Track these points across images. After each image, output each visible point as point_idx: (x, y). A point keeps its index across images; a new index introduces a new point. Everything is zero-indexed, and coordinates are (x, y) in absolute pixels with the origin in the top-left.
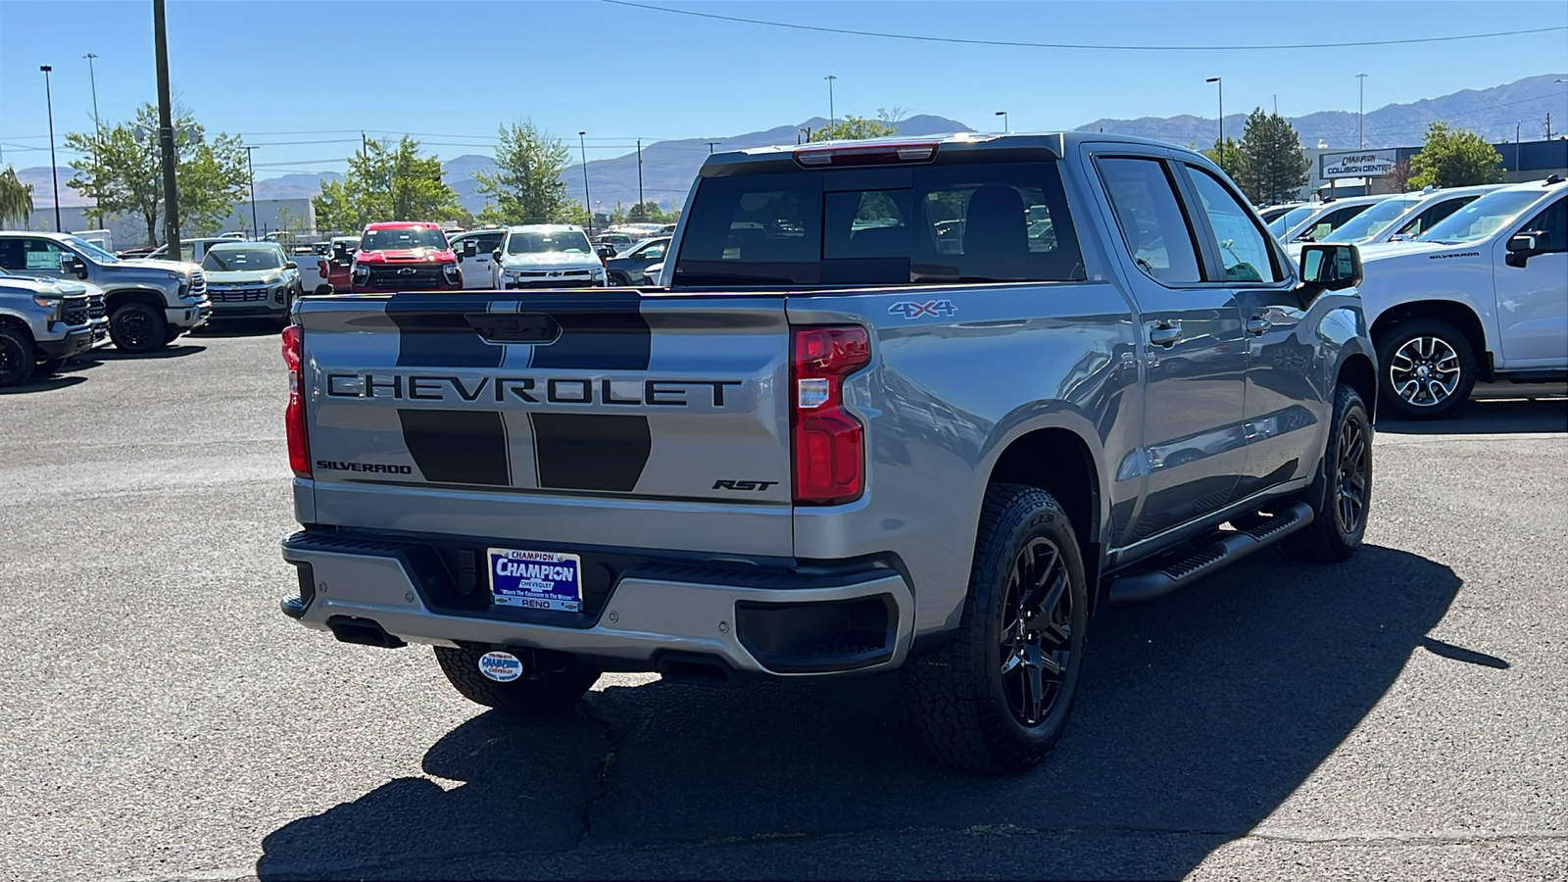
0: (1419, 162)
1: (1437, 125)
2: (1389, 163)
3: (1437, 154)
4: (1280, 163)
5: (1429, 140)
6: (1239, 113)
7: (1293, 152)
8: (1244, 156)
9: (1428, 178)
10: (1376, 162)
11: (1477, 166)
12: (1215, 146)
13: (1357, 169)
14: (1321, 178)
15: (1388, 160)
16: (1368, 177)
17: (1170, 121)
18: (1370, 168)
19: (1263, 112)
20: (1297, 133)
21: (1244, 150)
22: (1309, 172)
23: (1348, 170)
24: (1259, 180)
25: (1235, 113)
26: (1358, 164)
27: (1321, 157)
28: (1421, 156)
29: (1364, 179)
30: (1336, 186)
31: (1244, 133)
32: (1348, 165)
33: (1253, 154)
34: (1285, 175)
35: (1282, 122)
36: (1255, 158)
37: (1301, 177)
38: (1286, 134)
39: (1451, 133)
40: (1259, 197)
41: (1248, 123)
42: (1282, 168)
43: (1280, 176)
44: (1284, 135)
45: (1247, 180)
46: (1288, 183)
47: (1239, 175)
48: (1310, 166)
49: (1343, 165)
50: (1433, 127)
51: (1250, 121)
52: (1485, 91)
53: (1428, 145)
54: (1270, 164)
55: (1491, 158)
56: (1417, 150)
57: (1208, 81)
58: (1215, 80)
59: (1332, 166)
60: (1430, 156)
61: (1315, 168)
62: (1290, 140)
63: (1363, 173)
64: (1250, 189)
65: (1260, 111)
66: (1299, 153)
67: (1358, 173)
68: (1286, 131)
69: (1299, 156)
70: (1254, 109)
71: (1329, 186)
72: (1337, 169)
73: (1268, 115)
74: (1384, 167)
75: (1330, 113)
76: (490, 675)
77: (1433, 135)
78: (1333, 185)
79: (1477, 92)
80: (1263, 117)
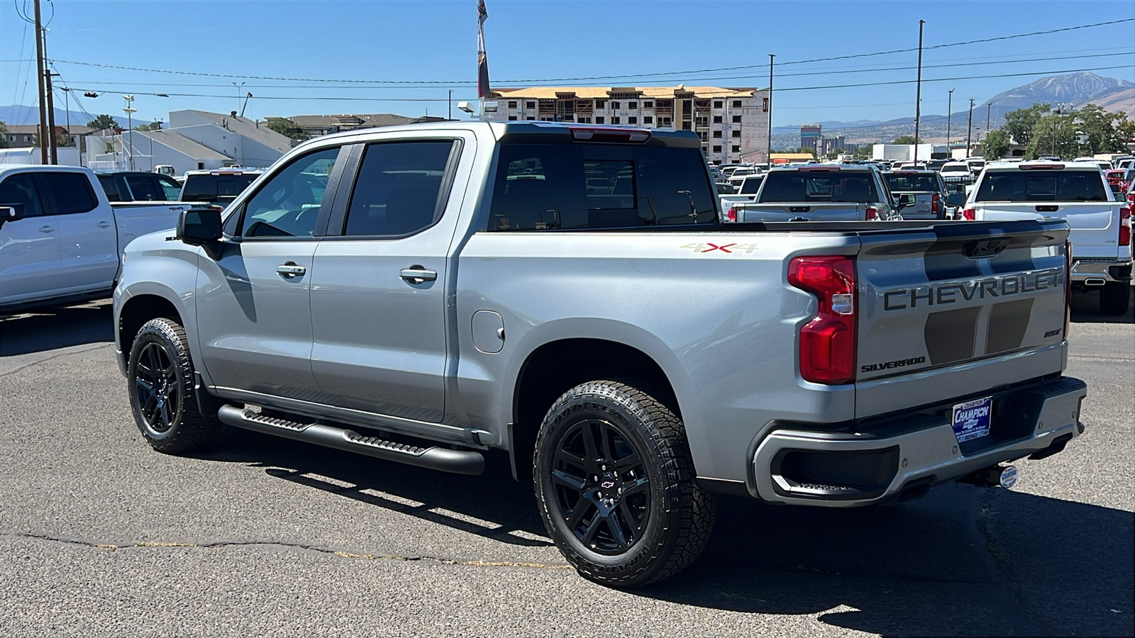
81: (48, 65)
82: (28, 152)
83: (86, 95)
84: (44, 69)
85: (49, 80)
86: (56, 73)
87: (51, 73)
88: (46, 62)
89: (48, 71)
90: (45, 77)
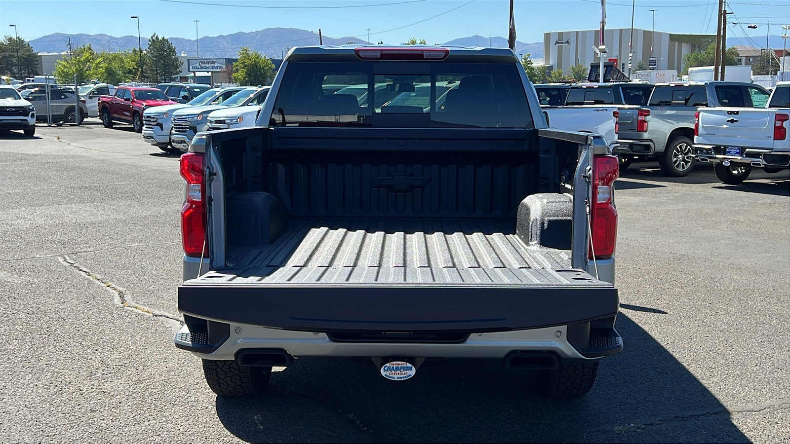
0: (237, 66)
1: (245, 48)
2: (221, 65)
3: (245, 62)
4: (167, 62)
5: (241, 56)
6: (131, 35)
7: (173, 57)
8: (149, 58)
9: (242, 74)
10: (216, 65)
11: (264, 70)
12: (133, 52)
13: (207, 67)
14: (189, 71)
15: (222, 64)
16: (212, 72)
17: (95, 37)
18: (213, 68)
19: (157, 36)
20: (175, 48)
21: (149, 55)
22: (182, 68)
23: (201, 68)
24: (157, 70)
25: (128, 35)
26: (207, 65)
27: (188, 60)
28: (238, 63)
29: (210, 73)
30: (196, 75)
31: (148, 46)
32: (202, 65)
33: (153, 57)
34: (170, 69)
35: (168, 42)
36: (154, 59)
37: (178, 70)
38: (170, 48)
39: (251, 52)
40: (157, 79)
41: (150, 41)
42: (169, 65)
43: (168, 69)
44: (169, 48)
45: (151, 70)
46: (172, 73)
47: (147, 67)
48: (182, 65)
49: (200, 65)
50: (243, 49)
51: (151, 40)
52: (249, 33)
53: (241, 58)
54: (162, 62)
55: (270, 66)
56: (236, 60)
57: (132, 17)
58: (136, 17)
59: (193, 66)
60: (242, 63)
61: (185, 66)
62: (172, 51)
63: (209, 70)
64: (152, 74)
65: (156, 35)
66: (177, 58)
67: (207, 70)
68: (169, 46)
69: (176, 59)
70: (153, 34)
71: (192, 74)
72: (197, 67)
73: (160, 38)
74: (220, 68)
75: (176, 38)
76: (390, 377)
77: (243, 53)
78: (195, 74)
79: (246, 33)
80: (157, 38)
81: (726, 6)
82: (711, 69)
83: (749, 27)
84: (723, 9)
85: (725, 17)
86: (731, 12)
87: (727, 12)
88: (725, 5)
89: (725, 11)
90: (722, 14)
